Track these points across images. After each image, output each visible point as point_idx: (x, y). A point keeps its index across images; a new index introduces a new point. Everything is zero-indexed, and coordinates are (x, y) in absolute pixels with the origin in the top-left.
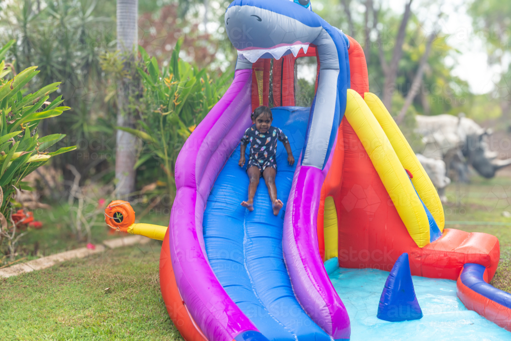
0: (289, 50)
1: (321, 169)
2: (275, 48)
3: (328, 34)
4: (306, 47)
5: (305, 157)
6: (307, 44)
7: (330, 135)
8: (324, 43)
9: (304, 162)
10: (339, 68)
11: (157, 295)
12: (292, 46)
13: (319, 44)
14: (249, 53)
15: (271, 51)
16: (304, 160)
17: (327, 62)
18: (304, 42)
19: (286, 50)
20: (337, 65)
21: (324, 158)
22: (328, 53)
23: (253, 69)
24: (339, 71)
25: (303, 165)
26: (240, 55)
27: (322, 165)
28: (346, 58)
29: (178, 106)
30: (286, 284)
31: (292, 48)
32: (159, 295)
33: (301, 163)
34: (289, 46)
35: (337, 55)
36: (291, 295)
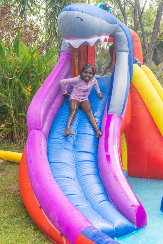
0: (99, 39)
1: (120, 116)
2: (90, 38)
3: (121, 28)
4: (108, 37)
5: (110, 108)
6: (108, 35)
7: (125, 94)
8: (119, 35)
9: (109, 111)
10: (128, 50)
11: (17, 200)
12: (101, 37)
13: (116, 35)
14: (73, 42)
15: (88, 40)
16: (109, 110)
17: (121, 47)
18: (107, 35)
19: (97, 40)
20: (127, 49)
21: (122, 109)
22: (121, 41)
23: (72, 51)
24: (128, 52)
25: (108, 113)
26: (67, 43)
27: (121, 114)
28: (132, 44)
29: (18, 73)
30: (104, 192)
31: (100, 38)
32: (18, 200)
33: (107, 112)
34: (99, 37)
35: (127, 43)
36: (108, 199)
